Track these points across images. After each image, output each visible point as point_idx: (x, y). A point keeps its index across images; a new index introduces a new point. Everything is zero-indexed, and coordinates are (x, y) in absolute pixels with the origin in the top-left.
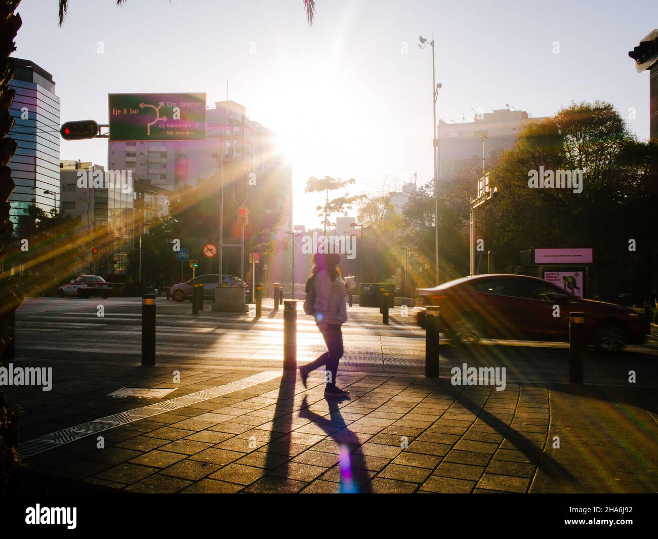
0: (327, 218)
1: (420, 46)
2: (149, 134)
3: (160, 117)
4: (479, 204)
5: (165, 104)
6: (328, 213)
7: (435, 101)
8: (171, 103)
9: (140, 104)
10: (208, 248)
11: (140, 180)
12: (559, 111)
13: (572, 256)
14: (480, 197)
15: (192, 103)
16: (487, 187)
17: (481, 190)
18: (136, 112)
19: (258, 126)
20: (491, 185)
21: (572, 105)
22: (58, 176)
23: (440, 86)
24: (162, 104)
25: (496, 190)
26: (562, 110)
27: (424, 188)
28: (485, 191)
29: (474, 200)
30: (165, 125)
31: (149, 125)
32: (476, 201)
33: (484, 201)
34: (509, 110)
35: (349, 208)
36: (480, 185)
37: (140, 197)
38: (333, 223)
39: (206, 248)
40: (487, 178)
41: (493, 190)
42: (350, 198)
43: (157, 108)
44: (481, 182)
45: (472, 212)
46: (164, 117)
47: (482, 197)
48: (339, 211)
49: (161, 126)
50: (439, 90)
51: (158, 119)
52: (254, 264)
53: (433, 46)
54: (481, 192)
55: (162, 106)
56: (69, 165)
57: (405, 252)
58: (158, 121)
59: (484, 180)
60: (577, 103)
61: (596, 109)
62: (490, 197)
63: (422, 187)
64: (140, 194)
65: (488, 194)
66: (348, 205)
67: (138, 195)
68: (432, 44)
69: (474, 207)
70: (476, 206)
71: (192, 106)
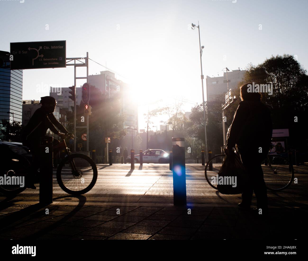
0: (149, 119)
1: (192, 28)
2: (33, 65)
3: (39, 55)
4: (226, 107)
5: (43, 47)
6: (149, 117)
7: (201, 56)
8: (46, 47)
9: (28, 48)
10: (84, 136)
11: (63, 108)
12: (265, 60)
13: (278, 133)
14: (227, 102)
15: (58, 47)
16: (230, 97)
17: (227, 99)
18: (26, 52)
19: (121, 82)
20: (232, 95)
21: (272, 57)
22: (21, 107)
23: (203, 47)
24: (41, 47)
25: (235, 97)
26: (267, 60)
27: (200, 106)
28: (229, 99)
29: (224, 105)
30: (43, 59)
31: (33, 59)
32: (225, 105)
33: (229, 104)
34: (240, 70)
35: (160, 114)
36: (227, 97)
37: (63, 117)
38: (152, 122)
39: (83, 136)
40: (230, 92)
41: (233, 98)
42: (161, 109)
43: (38, 50)
44: (227, 95)
45: (223, 111)
46: (42, 55)
47: (228, 103)
48: (155, 116)
49: (40, 60)
50: (203, 49)
51: (38, 56)
52: (108, 143)
53: (199, 28)
54: (227, 100)
55: (41, 49)
56: (29, 102)
57: (192, 138)
58: (39, 57)
59: (228, 94)
60: (274, 56)
61: (285, 59)
62: (232, 101)
63: (199, 105)
64: (63, 115)
65: (231, 100)
66: (160, 113)
67: (62, 116)
68: (198, 27)
69: (224, 109)
70: (225, 108)
71: (58, 48)
